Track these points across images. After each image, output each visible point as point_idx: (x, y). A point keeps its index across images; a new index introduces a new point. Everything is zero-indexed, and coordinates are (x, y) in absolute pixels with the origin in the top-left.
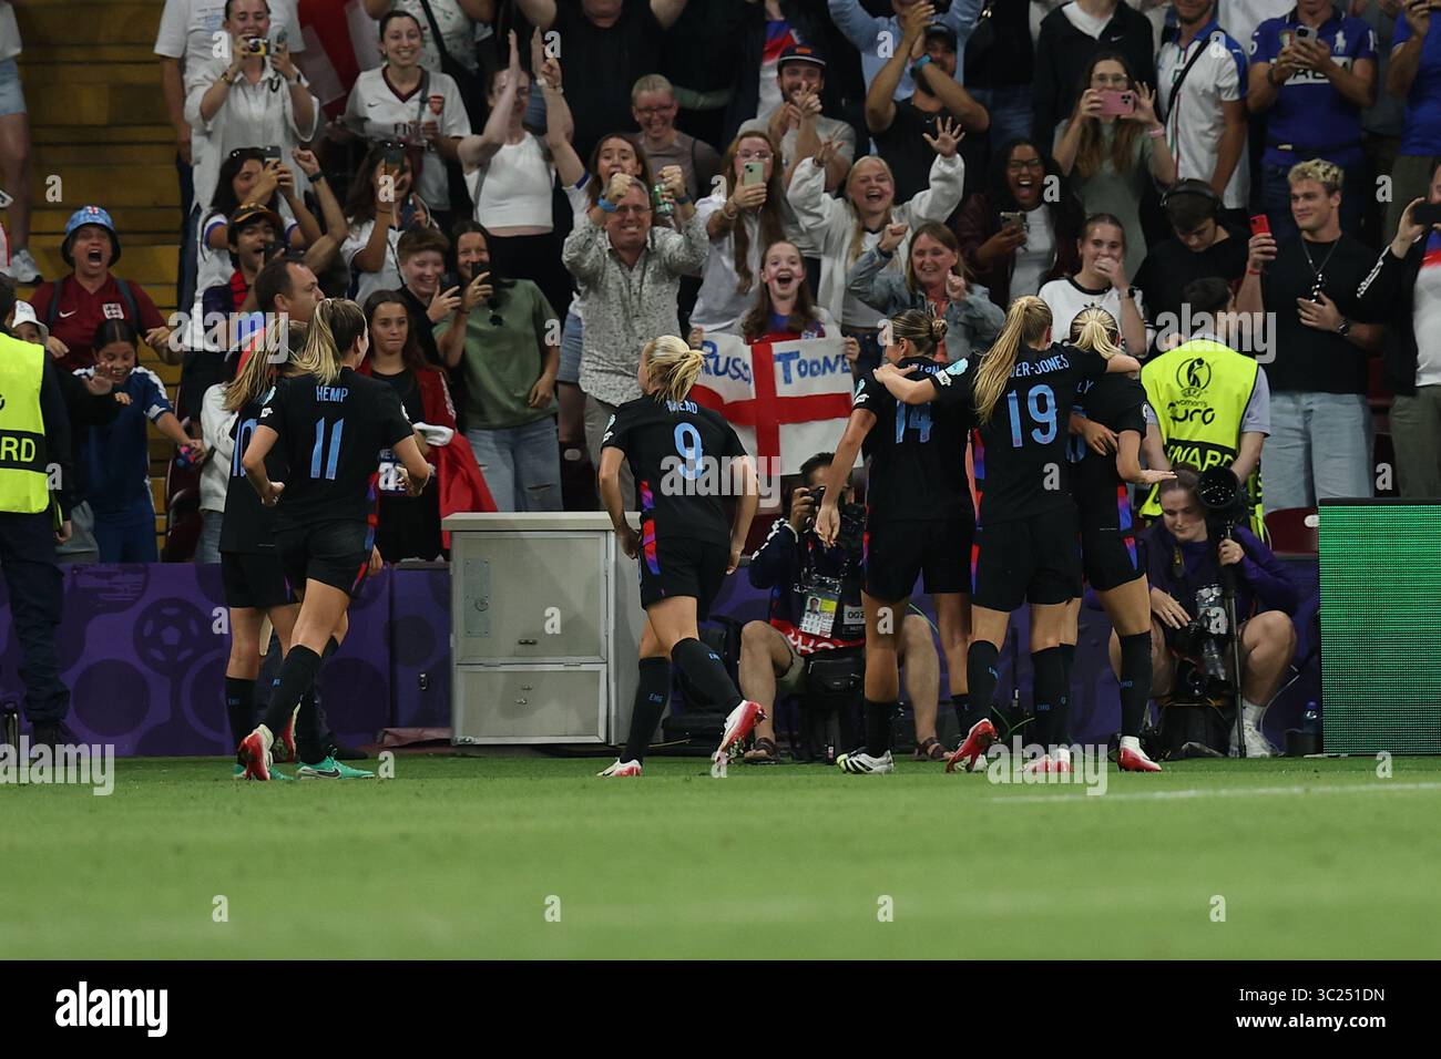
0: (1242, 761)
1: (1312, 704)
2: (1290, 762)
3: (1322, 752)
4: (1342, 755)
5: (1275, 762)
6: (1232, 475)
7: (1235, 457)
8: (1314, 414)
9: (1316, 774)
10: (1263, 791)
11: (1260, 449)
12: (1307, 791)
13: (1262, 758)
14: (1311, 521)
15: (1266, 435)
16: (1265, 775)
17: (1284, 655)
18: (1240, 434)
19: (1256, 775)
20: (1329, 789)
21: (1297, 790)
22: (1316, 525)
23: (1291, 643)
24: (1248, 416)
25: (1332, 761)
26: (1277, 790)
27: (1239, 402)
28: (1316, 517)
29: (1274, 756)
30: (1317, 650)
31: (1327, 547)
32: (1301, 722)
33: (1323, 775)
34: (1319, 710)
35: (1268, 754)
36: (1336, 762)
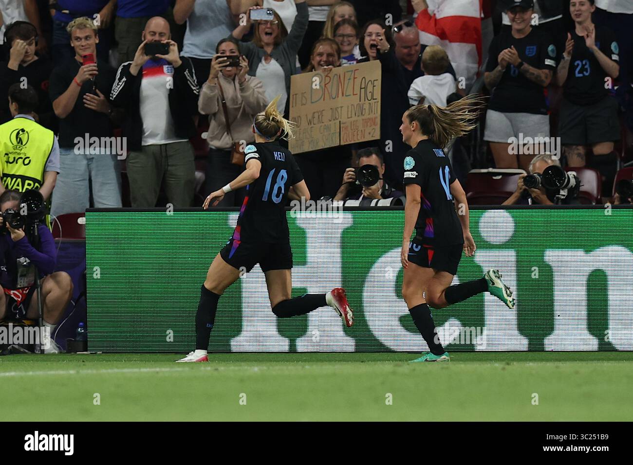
0: (42, 356)
1: (81, 324)
2: (68, 356)
3: (87, 351)
4: (98, 352)
5: (60, 356)
6: (40, 195)
7: (41, 185)
8: (94, 160)
9: (84, 363)
10: (52, 372)
11: (55, 181)
12: (78, 372)
13: (54, 354)
14: (81, 221)
15: (58, 173)
16: (55, 364)
17: (67, 296)
18: (44, 172)
19: (49, 363)
20: (90, 371)
21: (72, 372)
22: (84, 223)
23: (71, 289)
24: (49, 162)
25: (91, 357)
26: (61, 372)
27: (45, 154)
28: (84, 218)
29: (61, 353)
30: (84, 293)
31: (90, 235)
32: (75, 334)
33: (86, 363)
34: (85, 327)
35: (57, 352)
36: (96, 357)
